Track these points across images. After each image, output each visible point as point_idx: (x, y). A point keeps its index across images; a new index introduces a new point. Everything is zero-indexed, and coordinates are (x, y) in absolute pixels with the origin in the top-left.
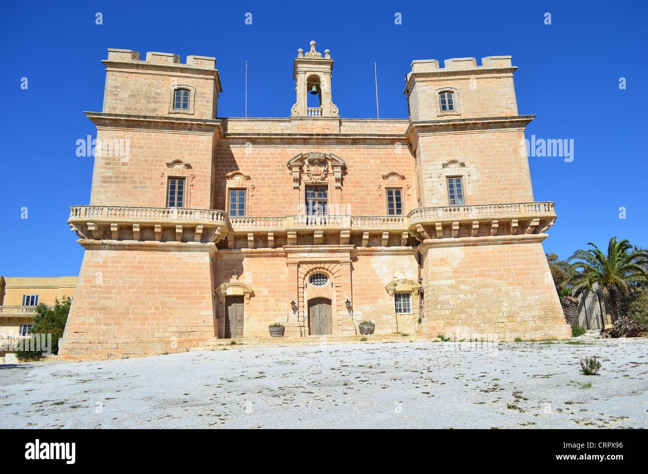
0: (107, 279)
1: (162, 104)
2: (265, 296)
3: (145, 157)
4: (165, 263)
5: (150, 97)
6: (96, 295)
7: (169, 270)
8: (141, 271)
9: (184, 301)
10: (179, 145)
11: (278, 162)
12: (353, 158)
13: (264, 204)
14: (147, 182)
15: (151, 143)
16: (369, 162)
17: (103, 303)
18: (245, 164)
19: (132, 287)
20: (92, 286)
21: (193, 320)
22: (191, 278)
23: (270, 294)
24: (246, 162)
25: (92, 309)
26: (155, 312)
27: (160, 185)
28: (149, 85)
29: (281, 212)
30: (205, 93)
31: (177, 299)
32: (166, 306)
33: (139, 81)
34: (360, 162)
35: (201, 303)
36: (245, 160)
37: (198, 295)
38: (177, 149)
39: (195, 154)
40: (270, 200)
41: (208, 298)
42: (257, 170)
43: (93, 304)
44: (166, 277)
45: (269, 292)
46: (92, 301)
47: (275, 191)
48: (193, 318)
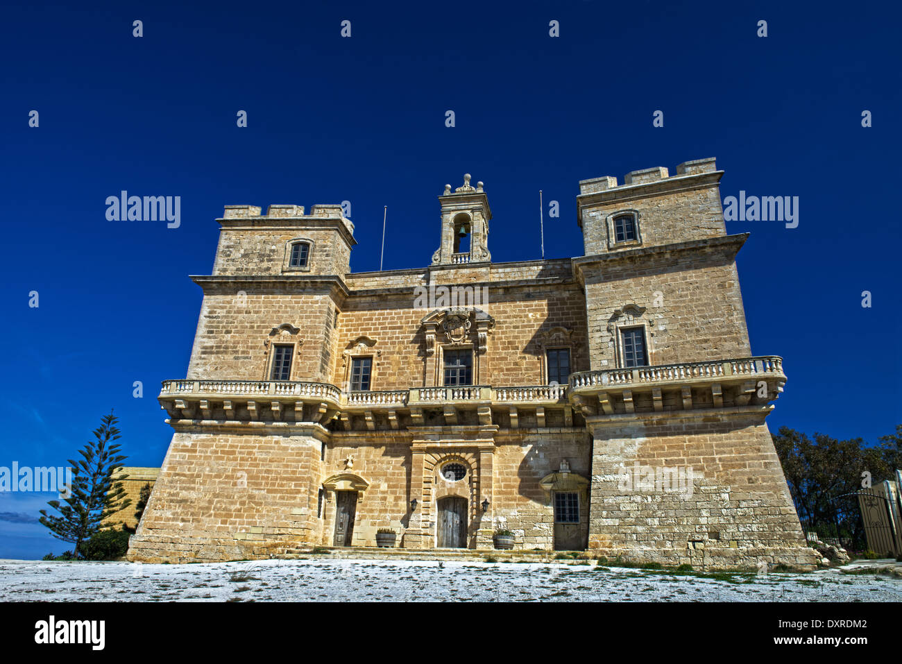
0: (193, 466)
1: (276, 262)
2: (383, 492)
3: (251, 323)
4: (259, 448)
5: (263, 255)
6: (178, 485)
7: (262, 457)
8: (231, 457)
9: (275, 495)
10: (290, 307)
11: (412, 322)
12: (506, 312)
13: (391, 375)
14: (251, 351)
15: (260, 307)
16: (526, 316)
17: (184, 494)
18: (373, 327)
19: (218, 476)
20: (176, 474)
21: (282, 520)
22: (287, 466)
23: (390, 489)
24: (375, 324)
25: (172, 501)
26: (239, 507)
27: (263, 354)
28: (264, 242)
29: (411, 384)
30: (325, 246)
31: (268, 492)
32: (253, 500)
33: (254, 240)
34: (515, 317)
35: (295, 498)
36: (374, 322)
37: (293, 487)
38: (287, 312)
39: (307, 317)
40: (399, 369)
41: (304, 493)
42: (387, 333)
43: (173, 495)
44: (258, 464)
45: (389, 487)
46: (172, 491)
47: (406, 358)
48: (283, 517)
